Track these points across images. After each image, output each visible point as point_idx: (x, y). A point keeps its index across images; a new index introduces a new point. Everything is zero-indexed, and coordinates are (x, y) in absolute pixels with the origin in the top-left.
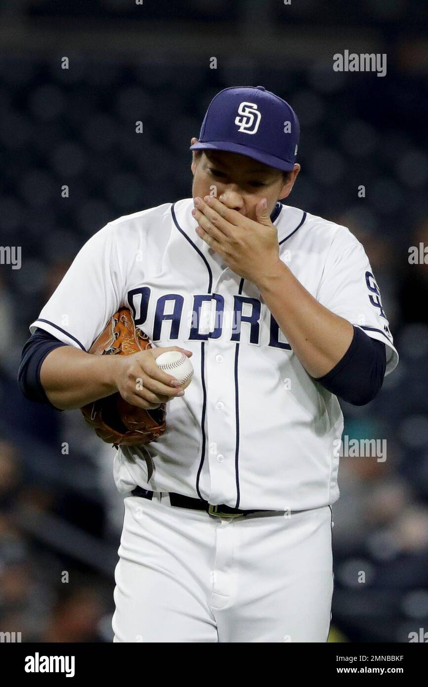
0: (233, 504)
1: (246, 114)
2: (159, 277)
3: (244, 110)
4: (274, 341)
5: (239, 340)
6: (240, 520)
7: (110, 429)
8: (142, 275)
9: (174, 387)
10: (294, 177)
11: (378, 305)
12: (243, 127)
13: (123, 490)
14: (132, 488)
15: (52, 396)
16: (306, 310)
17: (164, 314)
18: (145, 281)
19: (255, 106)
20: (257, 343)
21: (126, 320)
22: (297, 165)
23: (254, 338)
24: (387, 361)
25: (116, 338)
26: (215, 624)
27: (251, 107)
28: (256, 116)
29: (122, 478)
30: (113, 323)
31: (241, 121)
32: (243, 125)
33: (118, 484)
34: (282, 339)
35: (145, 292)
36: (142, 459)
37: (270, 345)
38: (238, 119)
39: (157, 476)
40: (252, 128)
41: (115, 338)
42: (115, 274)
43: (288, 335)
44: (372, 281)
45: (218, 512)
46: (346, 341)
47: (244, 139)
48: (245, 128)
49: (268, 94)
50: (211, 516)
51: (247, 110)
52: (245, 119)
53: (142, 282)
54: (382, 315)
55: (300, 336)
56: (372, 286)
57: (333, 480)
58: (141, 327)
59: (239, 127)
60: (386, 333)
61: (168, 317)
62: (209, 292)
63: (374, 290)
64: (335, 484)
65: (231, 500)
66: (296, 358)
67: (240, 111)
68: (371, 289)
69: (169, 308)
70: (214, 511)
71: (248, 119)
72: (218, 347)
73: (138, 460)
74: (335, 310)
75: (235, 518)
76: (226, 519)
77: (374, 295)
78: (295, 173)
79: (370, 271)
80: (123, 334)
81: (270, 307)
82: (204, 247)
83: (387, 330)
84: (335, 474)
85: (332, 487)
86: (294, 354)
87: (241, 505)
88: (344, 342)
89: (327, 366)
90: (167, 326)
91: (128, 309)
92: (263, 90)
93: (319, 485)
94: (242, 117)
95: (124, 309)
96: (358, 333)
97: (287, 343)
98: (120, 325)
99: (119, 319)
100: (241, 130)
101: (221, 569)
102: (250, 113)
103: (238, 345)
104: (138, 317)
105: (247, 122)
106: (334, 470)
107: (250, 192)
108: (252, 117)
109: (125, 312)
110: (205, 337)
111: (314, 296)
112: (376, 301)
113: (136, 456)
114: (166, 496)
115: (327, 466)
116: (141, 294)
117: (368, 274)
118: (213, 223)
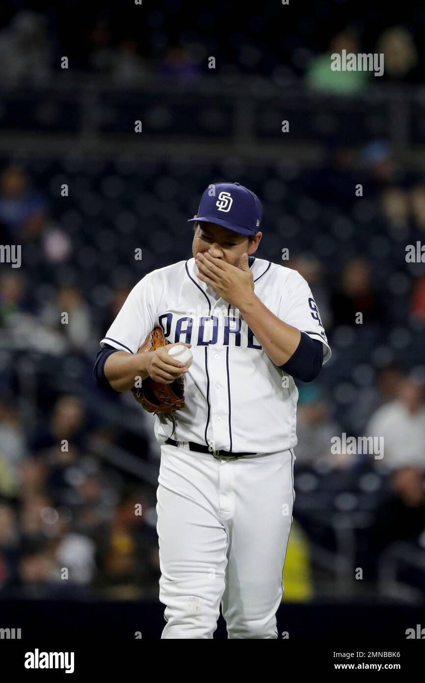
0: (228, 449)
1: (223, 199)
2: (177, 306)
3: (222, 197)
4: (251, 345)
5: (228, 345)
6: (234, 460)
7: (150, 403)
8: (167, 306)
9: (180, 367)
10: (258, 241)
11: (317, 319)
12: (221, 207)
13: (160, 441)
14: (165, 439)
15: (113, 383)
16: (270, 323)
17: (181, 330)
18: (168, 309)
19: (229, 195)
20: (240, 346)
21: (159, 334)
22: (260, 233)
23: (238, 343)
24: (324, 354)
25: (153, 346)
26: (223, 527)
27: (226, 195)
28: (229, 201)
29: (159, 433)
30: (151, 337)
31: (220, 204)
32: (221, 206)
33: (157, 436)
34: (256, 342)
35: (169, 316)
36: (170, 421)
37: (248, 347)
38: (218, 202)
39: (179, 430)
40: (226, 208)
41: (151, 346)
42: (150, 306)
43: (259, 340)
44: (313, 304)
45: (220, 455)
46: (296, 341)
47: (221, 215)
48: (222, 208)
49: (241, 188)
50: (215, 457)
51: (224, 197)
52: (222, 203)
53: (167, 310)
54: (320, 324)
55: (267, 340)
56: (313, 307)
57: (293, 432)
58: (168, 338)
59: (219, 207)
60: (323, 336)
61: (184, 332)
62: (209, 315)
63: (315, 309)
64: (294, 434)
65: (227, 446)
66: (265, 354)
67: (220, 198)
68: (312, 309)
69: (184, 326)
70: (217, 454)
71: (225, 202)
72: (215, 349)
73: (169, 422)
74: (289, 323)
75: (230, 459)
76: (224, 459)
77: (315, 312)
78: (259, 238)
79: (312, 297)
80: (157, 343)
81: (248, 322)
82: (204, 287)
83: (323, 334)
84: (295, 429)
85: (292, 437)
86: (263, 352)
87: (233, 449)
88: (295, 342)
89: (285, 358)
90: (183, 337)
91: (160, 328)
92: (238, 185)
93: (284, 437)
94: (221, 201)
95: (157, 328)
96: (304, 337)
97: (260, 345)
98: (155, 338)
99: (154, 334)
100: (220, 209)
101: (224, 494)
102: (226, 198)
103: (228, 348)
104: (166, 332)
105: (224, 205)
106: (293, 426)
107: (226, 248)
108: (227, 201)
109: (157, 329)
110: (207, 344)
111: (276, 315)
112: (316, 316)
113: (167, 419)
114: (187, 444)
115: (288, 423)
116: (167, 318)
117: (310, 300)
118: (211, 270)
